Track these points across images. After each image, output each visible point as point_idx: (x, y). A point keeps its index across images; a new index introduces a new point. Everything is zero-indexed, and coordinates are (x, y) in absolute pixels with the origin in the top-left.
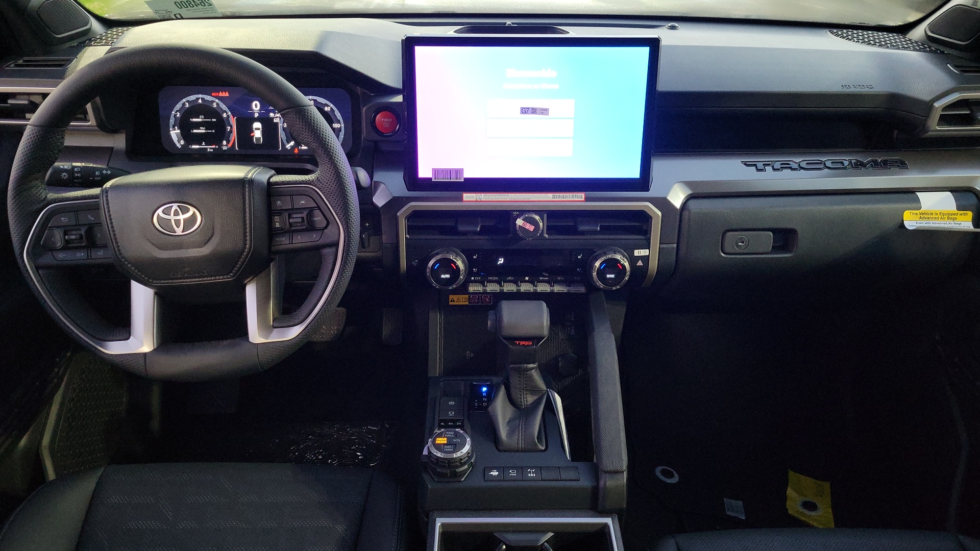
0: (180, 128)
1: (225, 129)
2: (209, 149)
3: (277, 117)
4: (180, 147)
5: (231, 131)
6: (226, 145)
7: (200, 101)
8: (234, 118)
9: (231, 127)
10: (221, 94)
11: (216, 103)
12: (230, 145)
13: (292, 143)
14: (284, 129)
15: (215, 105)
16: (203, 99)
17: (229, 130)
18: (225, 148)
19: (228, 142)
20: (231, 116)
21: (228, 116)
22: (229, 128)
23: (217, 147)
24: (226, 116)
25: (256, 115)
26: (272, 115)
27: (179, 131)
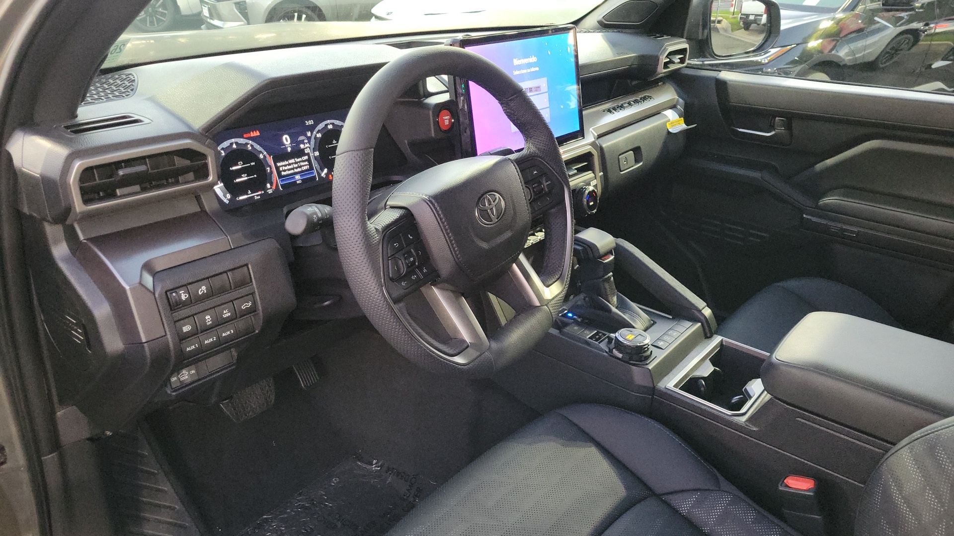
0: (222, 181)
1: (265, 170)
2: (256, 197)
3: (306, 148)
4: (227, 202)
5: (271, 172)
6: (271, 188)
7: (234, 146)
8: (270, 157)
9: (271, 168)
10: (252, 134)
11: (251, 145)
12: (274, 187)
13: (326, 171)
14: (316, 158)
15: (250, 148)
16: (236, 143)
17: (269, 171)
18: (270, 191)
19: (271, 184)
20: (267, 156)
21: (265, 156)
22: (269, 168)
23: (263, 192)
24: (263, 157)
25: (289, 149)
26: (302, 146)
27: (222, 184)
